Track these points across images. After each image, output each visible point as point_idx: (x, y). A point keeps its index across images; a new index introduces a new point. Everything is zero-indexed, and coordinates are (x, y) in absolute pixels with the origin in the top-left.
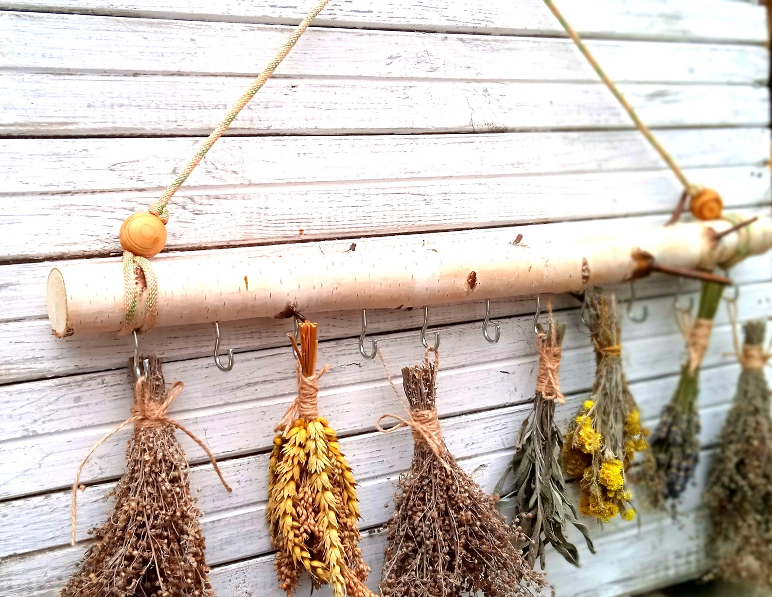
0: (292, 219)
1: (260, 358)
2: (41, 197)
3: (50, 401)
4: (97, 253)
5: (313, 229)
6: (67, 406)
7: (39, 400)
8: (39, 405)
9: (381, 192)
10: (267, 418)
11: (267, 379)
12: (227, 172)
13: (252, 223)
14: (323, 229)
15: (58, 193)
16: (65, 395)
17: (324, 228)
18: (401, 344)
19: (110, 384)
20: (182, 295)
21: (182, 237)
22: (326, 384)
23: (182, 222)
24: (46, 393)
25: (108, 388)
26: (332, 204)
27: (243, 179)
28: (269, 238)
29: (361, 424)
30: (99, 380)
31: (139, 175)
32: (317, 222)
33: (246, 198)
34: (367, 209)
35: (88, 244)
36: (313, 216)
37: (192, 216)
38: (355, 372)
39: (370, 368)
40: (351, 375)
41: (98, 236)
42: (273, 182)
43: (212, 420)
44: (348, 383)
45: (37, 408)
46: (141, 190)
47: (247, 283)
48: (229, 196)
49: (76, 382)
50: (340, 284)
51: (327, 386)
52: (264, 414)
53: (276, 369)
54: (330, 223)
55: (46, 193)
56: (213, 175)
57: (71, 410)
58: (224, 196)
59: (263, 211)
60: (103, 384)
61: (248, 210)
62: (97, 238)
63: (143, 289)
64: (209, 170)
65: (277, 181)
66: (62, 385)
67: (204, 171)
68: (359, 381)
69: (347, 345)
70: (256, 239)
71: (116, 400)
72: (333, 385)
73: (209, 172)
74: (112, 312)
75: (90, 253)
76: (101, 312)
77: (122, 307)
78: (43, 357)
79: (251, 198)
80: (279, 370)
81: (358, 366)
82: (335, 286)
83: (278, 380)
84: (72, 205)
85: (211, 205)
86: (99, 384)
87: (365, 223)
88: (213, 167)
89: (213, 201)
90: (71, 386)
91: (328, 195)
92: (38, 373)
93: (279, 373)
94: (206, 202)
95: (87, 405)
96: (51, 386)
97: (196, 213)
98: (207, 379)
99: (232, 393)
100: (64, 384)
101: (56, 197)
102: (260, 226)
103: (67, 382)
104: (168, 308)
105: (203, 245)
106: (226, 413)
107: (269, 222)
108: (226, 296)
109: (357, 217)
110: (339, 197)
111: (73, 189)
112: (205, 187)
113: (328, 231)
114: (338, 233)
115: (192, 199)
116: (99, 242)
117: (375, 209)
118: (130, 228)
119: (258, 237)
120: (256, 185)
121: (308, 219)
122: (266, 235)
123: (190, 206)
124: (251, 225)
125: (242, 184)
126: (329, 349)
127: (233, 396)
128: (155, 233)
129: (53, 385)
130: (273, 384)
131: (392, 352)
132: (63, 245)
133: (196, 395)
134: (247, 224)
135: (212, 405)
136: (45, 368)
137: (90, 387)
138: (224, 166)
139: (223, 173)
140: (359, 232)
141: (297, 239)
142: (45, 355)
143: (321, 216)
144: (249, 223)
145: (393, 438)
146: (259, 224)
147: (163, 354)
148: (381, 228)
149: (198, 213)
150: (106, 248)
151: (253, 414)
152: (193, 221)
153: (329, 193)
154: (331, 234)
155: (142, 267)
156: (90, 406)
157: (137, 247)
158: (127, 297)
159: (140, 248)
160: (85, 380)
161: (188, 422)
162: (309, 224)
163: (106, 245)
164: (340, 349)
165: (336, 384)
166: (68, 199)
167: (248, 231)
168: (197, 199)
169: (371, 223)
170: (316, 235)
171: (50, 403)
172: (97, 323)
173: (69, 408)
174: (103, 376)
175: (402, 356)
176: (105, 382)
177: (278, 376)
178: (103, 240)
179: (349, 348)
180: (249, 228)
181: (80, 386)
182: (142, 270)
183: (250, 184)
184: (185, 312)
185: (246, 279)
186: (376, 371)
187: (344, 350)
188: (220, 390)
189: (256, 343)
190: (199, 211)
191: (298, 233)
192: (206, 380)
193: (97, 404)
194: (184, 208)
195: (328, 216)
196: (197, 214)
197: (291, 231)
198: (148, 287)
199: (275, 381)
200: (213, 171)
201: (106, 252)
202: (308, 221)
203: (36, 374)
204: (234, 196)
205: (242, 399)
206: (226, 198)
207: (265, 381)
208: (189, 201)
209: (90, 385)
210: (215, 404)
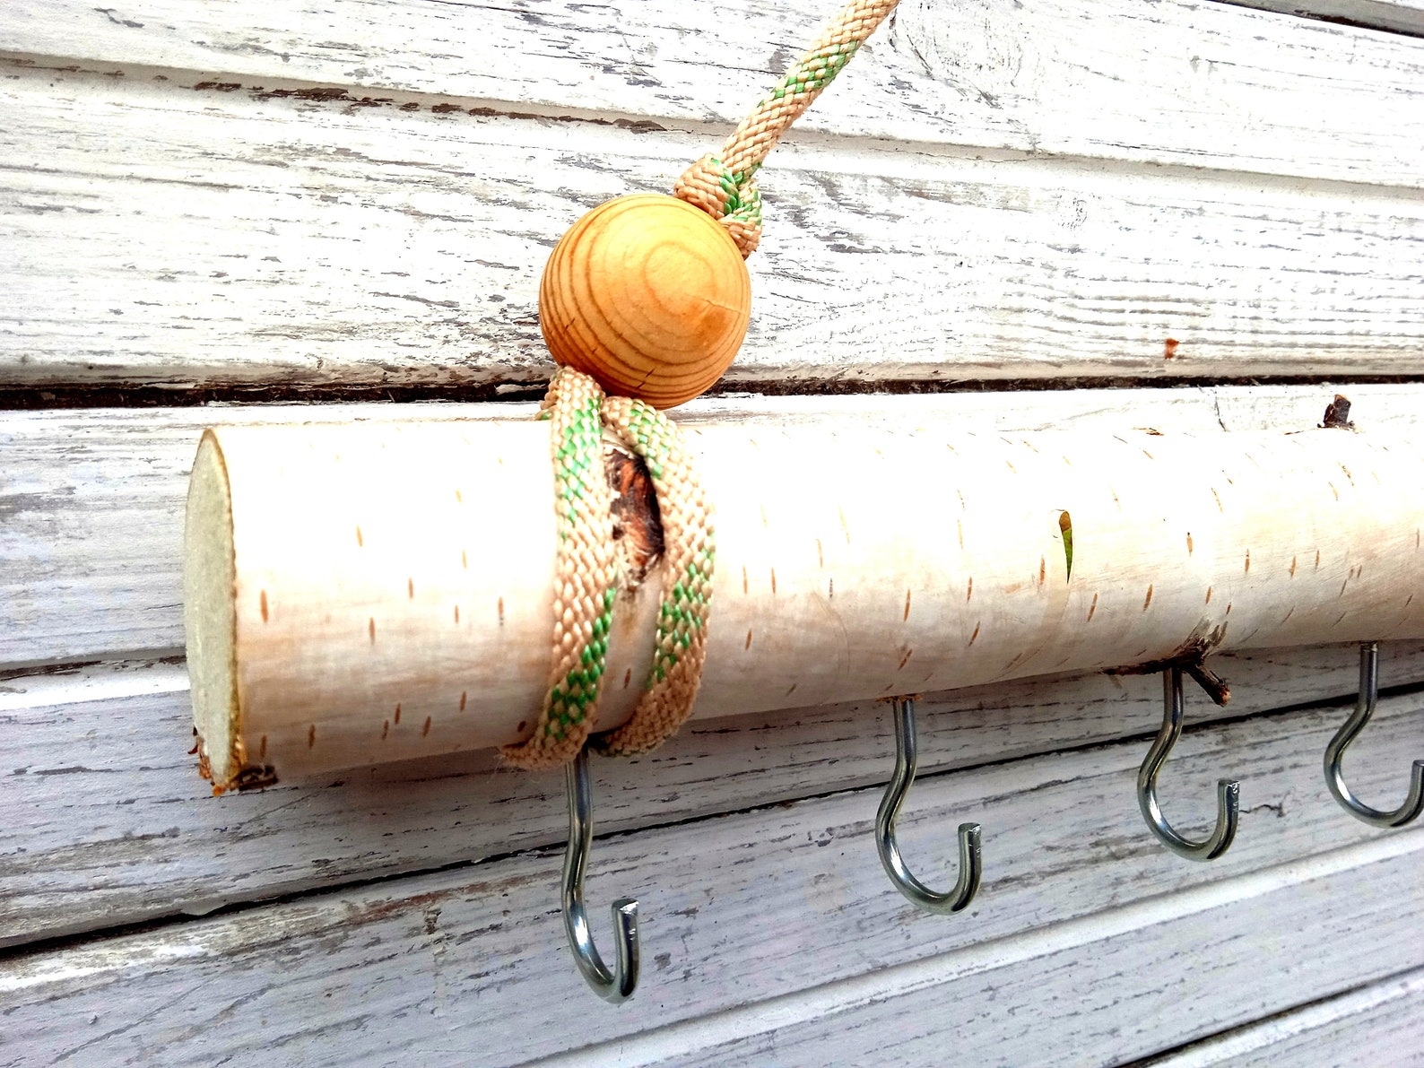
0: (1146, 299)
1: (998, 799)
2: (200, 102)
3: (196, 1022)
4: (442, 378)
5: (1204, 341)
6: (270, 1033)
7: (148, 1018)
8: (146, 1040)
9: (1404, 231)
10: (999, 1010)
11: (1012, 871)
12: (961, 91)
13: (1025, 303)
14: (1231, 344)
15: (282, 94)
16: (262, 992)
17: (1238, 338)
18: (1392, 736)
19: (459, 931)
20: (815, 595)
21: (781, 335)
22: (1183, 878)
23: (785, 275)
24: (179, 989)
25: (451, 947)
26: (1271, 257)
27: (1011, 127)
28: (1072, 362)
29: (1261, 1000)
30: (417, 918)
31: (639, 58)
32: (1220, 317)
33: (1013, 203)
34: (1361, 286)
35: (404, 339)
36: (1210, 295)
37: (823, 254)
38: (1264, 835)
39: (1304, 818)
40: (1253, 843)
41: (450, 305)
42: (1107, 152)
43: (825, 1035)
44: (1242, 870)
45: (134, 1053)
46: (643, 126)
47: (1069, 544)
48: (959, 189)
49: (316, 933)
50: (1371, 556)
51: (1185, 884)
52: (992, 999)
53: (1043, 836)
54: (1256, 325)
55: (224, 85)
56: (914, 98)
57: (289, 1049)
58: (941, 189)
59: (1063, 261)
60: (431, 930)
61: (1016, 252)
62: (450, 315)
63: (642, 561)
64: (903, 77)
65: (1119, 154)
66: (252, 948)
67: (886, 77)
68: (1273, 862)
69: (1254, 746)
70: (1027, 364)
71: (479, 990)
72: (1202, 879)
73: (899, 84)
74: (485, 683)
75: (414, 378)
76: (428, 683)
77: (536, 654)
78: (174, 833)
79: (1031, 205)
80: (1051, 838)
81: (1273, 815)
82: (1355, 563)
83: (1045, 875)
84: (344, 152)
85: (895, 218)
86: (414, 932)
87: (1351, 334)
88: (917, 66)
89: (902, 203)
90: (296, 951)
91: (1263, 224)
92: (145, 903)
93: (1050, 848)
94: (877, 202)
95: (359, 1022)
96: (204, 958)
97: (840, 244)
98: (823, 887)
99: (898, 930)
100: (261, 946)
101: (274, 108)
102: (1049, 314)
103: (278, 934)
104: (747, 656)
105: (851, 375)
106: (873, 1002)
107: (1077, 302)
108: (988, 601)
109: (1333, 308)
110: (1287, 237)
111: (352, 80)
112: (883, 143)
113: (1247, 353)
114: (1273, 362)
115: (830, 187)
116: (455, 333)
117: (1382, 287)
118: (595, 258)
119: (1036, 357)
120: (1051, 157)
121: (1195, 302)
122: (1063, 353)
123: (823, 214)
124: (1020, 311)
125: (1007, 147)
126: (1204, 760)
127: (903, 940)
128: (713, 288)
129: (212, 953)
130: (1030, 890)
131: (1365, 764)
132: (296, 334)
133: (779, 945)
134: (1008, 303)
135: (829, 978)
136: (180, 882)
137: (377, 948)
138: (954, 69)
139: (949, 96)
140: (1332, 362)
141: (1152, 372)
142: (184, 825)
143: (1232, 294)
144: (1015, 302)
145: (1341, 1034)
146: (1046, 306)
147: (674, 797)
148: (1390, 354)
149: (848, 243)
150: (482, 361)
151: (956, 999)
152: (823, 276)
153: (1264, 218)
154: (1255, 361)
155: (644, 450)
156: (370, 1023)
157: (624, 352)
158: (566, 605)
159: (633, 360)
160: (357, 922)
161: (742, 1052)
162: (1196, 321)
163: (485, 346)
164: (1232, 759)
165: (1210, 877)
166: (328, 124)
167: (1008, 332)
168: (848, 188)
169: (1367, 334)
170: (1211, 361)
171: (197, 1030)
172: (402, 733)
173: (281, 1042)
174: (434, 897)
175: (1389, 774)
176: (441, 921)
177: (1047, 861)
178: (473, 319)
179: (1258, 753)
180: (1014, 318)
181: (334, 947)
182: (640, 463)
183: (1033, 155)
184: (816, 669)
185: (1065, 525)
186: (1319, 826)
187: (1244, 761)
188: (859, 922)
189: (992, 746)
190: (850, 236)
191: (1161, 349)
192: (813, 891)
193: (400, 1014)
194: (798, 218)
195: (1253, 296)
196: (840, 249)
197: (1142, 345)
198: (671, 554)
199: (1037, 879)
200: (917, 82)
201: (478, 377)
202: (1197, 309)
203: (139, 908)
204: (974, 194)
205: (927, 949)
206: (947, 198)
207: (1005, 880)
208: (819, 194)
209: (378, 941)
210: (840, 975)
